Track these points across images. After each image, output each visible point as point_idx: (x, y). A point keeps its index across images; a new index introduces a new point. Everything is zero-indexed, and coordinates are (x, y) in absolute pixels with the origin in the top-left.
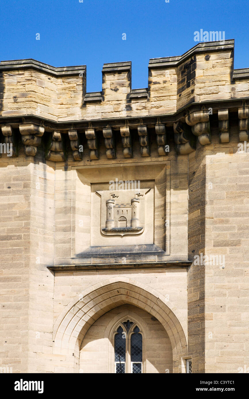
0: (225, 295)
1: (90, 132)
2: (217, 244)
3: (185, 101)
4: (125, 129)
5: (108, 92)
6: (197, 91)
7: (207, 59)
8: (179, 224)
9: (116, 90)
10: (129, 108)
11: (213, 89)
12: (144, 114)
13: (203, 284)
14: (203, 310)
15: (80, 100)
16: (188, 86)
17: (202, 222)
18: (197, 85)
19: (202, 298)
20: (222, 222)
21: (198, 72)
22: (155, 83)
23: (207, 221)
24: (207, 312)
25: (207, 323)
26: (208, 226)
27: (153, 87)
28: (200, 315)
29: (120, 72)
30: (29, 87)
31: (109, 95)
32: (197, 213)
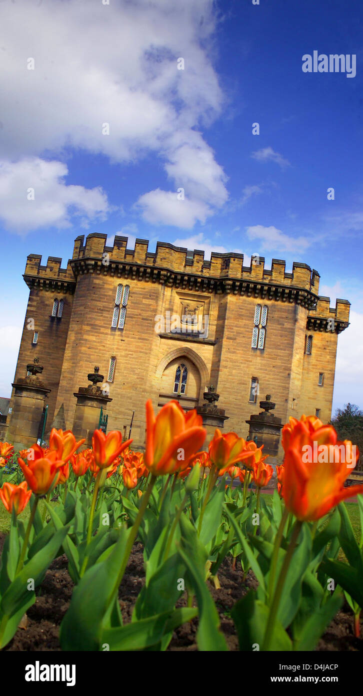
0: (228, 361)
1: (186, 278)
2: (228, 338)
3: (223, 274)
4: (199, 280)
5: (195, 262)
6: (230, 273)
7: (234, 260)
8: (212, 325)
9: (198, 262)
10: (202, 271)
11: (235, 273)
12: (208, 275)
13: (220, 354)
14: (219, 366)
15: (184, 264)
16: (226, 269)
17: (223, 327)
18: (230, 270)
19: (219, 361)
20: (231, 329)
21: (231, 265)
22: (213, 263)
23: (225, 327)
24: (220, 368)
25: (220, 373)
26: (225, 330)
27: (212, 264)
28: (217, 369)
29: (200, 255)
30: (167, 256)
31: (195, 264)
32: (221, 322)
